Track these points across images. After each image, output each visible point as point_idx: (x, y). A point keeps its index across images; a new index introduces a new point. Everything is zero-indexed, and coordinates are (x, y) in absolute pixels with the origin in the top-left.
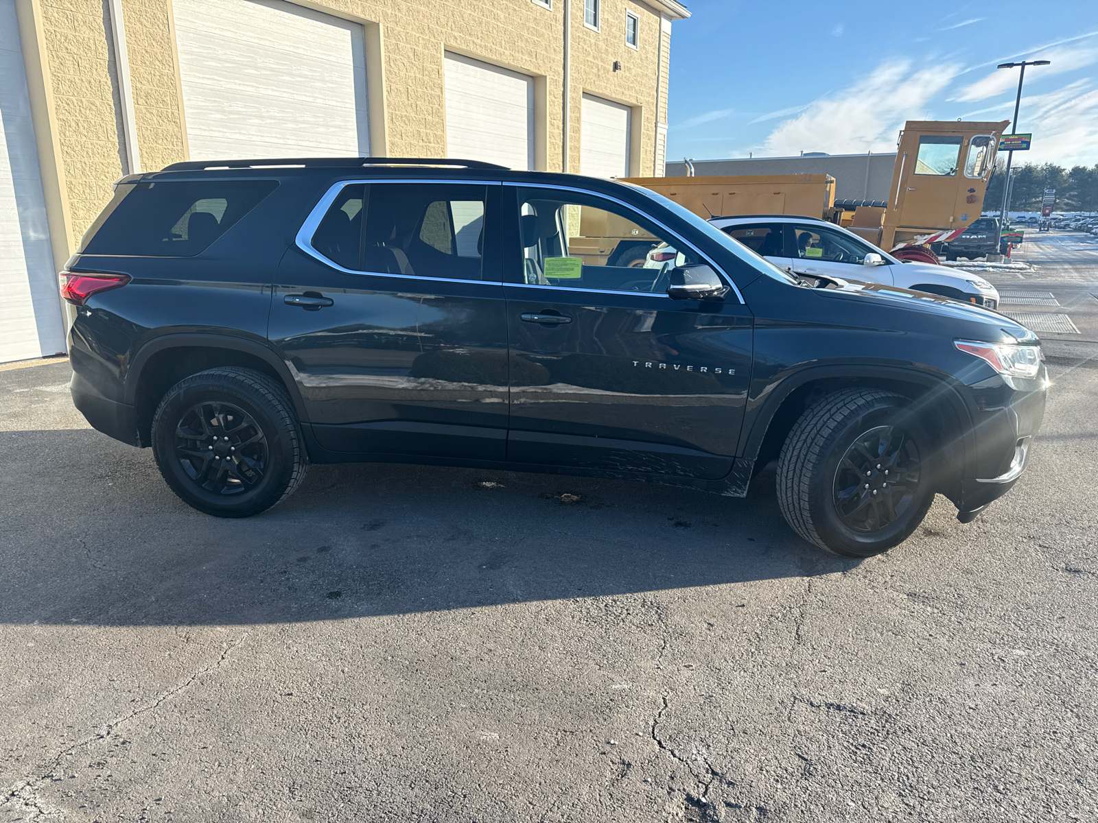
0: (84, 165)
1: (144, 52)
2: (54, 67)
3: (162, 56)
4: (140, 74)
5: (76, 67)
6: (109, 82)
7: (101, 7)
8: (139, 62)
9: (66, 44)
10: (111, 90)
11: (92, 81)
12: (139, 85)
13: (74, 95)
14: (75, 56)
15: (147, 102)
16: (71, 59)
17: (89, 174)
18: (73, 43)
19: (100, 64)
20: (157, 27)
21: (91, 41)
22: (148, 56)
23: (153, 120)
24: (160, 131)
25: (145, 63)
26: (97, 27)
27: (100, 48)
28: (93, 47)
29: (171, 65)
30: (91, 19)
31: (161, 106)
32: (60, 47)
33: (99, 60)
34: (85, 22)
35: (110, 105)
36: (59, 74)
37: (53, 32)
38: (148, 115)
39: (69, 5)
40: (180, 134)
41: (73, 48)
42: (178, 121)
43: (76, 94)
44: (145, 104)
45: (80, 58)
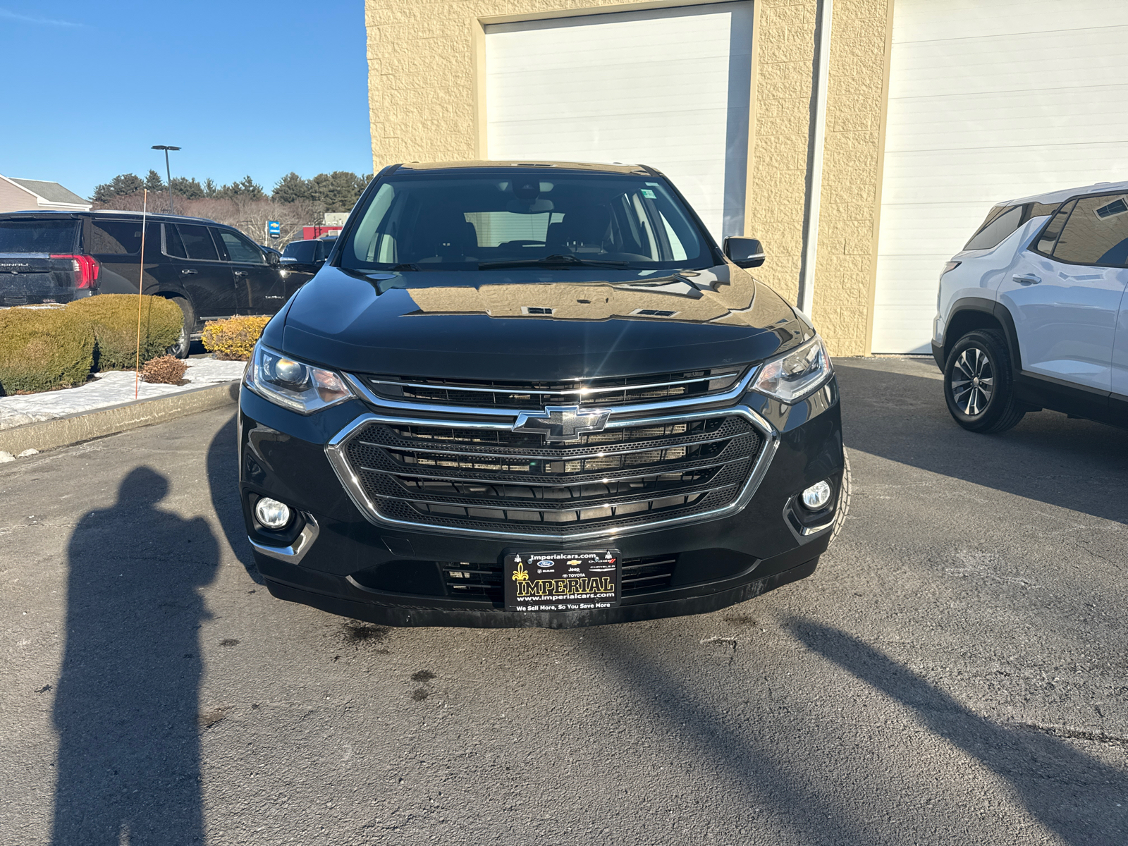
0: (770, 193)
1: (850, 81)
2: (760, 114)
3: (870, 80)
4: (841, 103)
5: (780, 109)
6: (808, 117)
7: (813, 51)
8: (843, 92)
9: (774, 92)
10: (809, 123)
11: (792, 118)
12: (838, 113)
13: (773, 135)
14: (780, 101)
15: (843, 128)
16: (777, 103)
17: (773, 200)
18: (780, 90)
19: (803, 102)
20: (870, 53)
21: (798, 84)
22: (854, 83)
23: (847, 144)
24: (853, 153)
25: (849, 91)
26: (806, 69)
27: (805, 88)
28: (798, 88)
29: (880, 86)
30: (802, 64)
31: (860, 129)
32: (768, 95)
33: (802, 99)
34: (795, 69)
35: (805, 137)
36: (763, 119)
37: (765, 84)
38: (843, 140)
39: (784, 58)
40: (876, 153)
41: (779, 94)
42: (876, 141)
43: (774, 133)
44: (841, 129)
45: (785, 101)
